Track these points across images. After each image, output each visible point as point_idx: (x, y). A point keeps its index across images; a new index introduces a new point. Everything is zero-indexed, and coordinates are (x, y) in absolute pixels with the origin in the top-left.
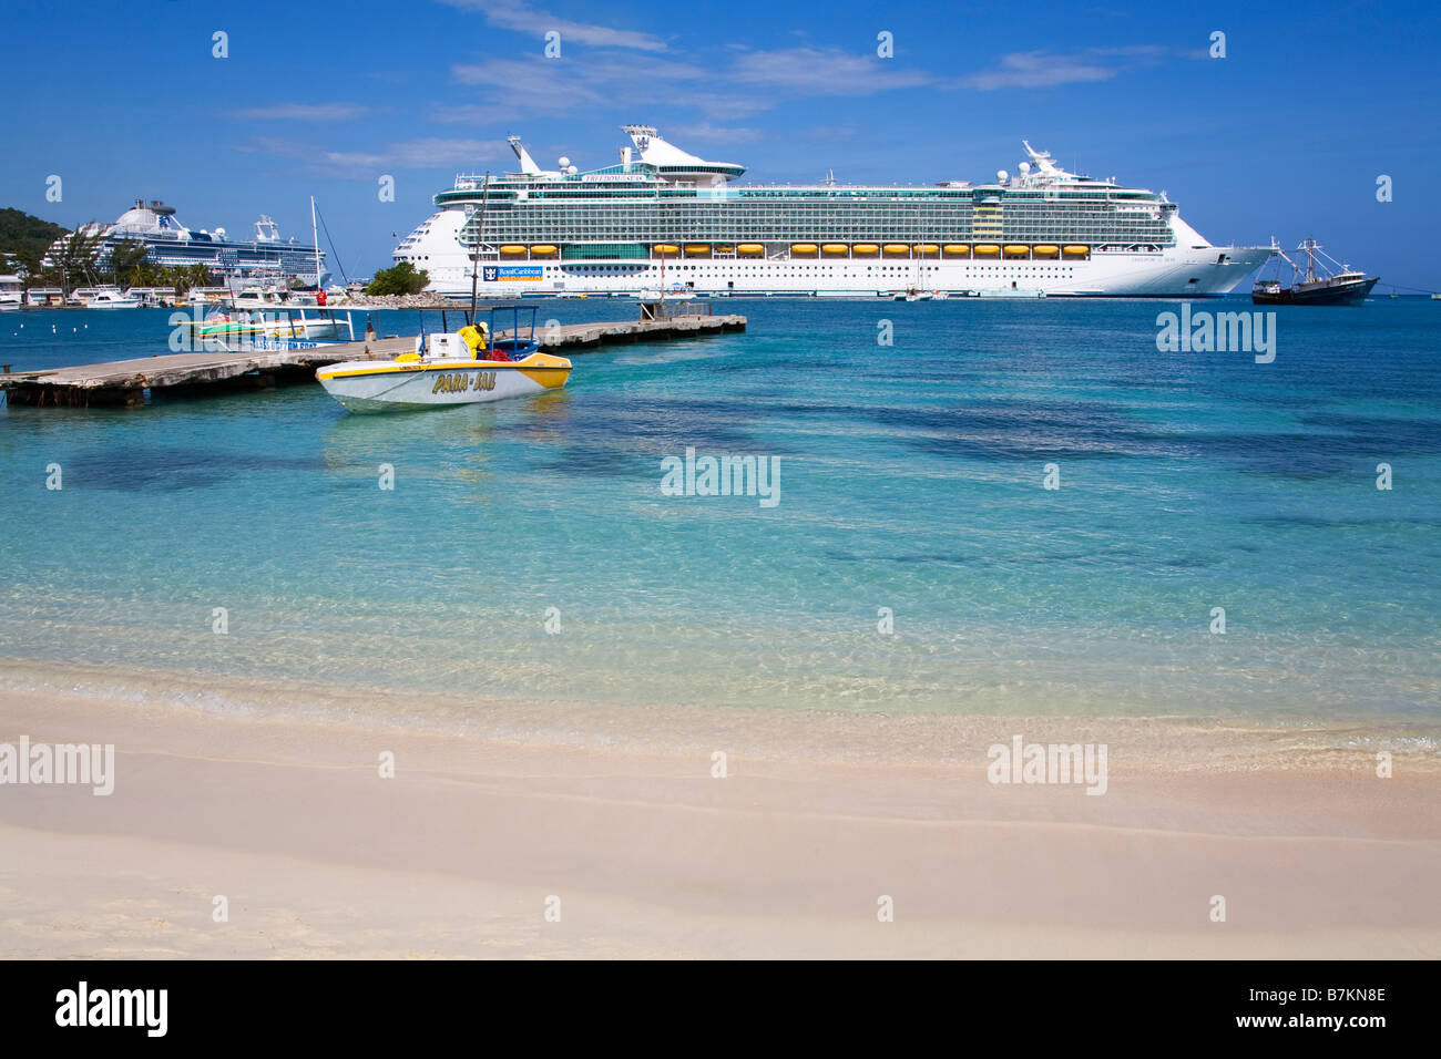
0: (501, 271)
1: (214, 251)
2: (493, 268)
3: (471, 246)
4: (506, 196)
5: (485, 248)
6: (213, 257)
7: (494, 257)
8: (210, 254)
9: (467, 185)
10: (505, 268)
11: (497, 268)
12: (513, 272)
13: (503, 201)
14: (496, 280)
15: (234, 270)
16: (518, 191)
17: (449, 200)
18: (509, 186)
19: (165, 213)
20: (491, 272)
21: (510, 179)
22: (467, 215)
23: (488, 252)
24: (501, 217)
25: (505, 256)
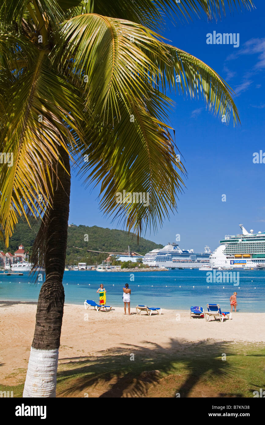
0: (235, 262)
1: (189, 255)
2: (233, 261)
3: (227, 255)
4: (235, 241)
5: (230, 255)
6: (189, 257)
7: (233, 258)
8: (188, 256)
9: (227, 238)
10: (236, 261)
11: (234, 261)
12: (238, 262)
13: (234, 242)
14: (234, 264)
15: (195, 260)
16: (239, 239)
17: (223, 242)
18: (237, 238)
19: (176, 246)
20: (232, 262)
21: (238, 236)
22: (226, 246)
23: (231, 256)
24: (235, 247)
25: (236, 257)
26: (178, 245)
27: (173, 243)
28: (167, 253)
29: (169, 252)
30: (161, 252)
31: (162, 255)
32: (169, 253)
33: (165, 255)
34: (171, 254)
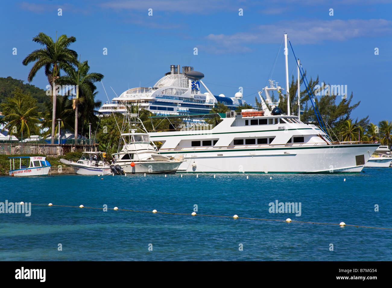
19: (196, 77)
26: (201, 76)
27: (186, 68)
28: (176, 104)
29: (182, 102)
30: (159, 100)
31: (163, 112)
32: (183, 105)
33: (172, 109)
34: (188, 109)
